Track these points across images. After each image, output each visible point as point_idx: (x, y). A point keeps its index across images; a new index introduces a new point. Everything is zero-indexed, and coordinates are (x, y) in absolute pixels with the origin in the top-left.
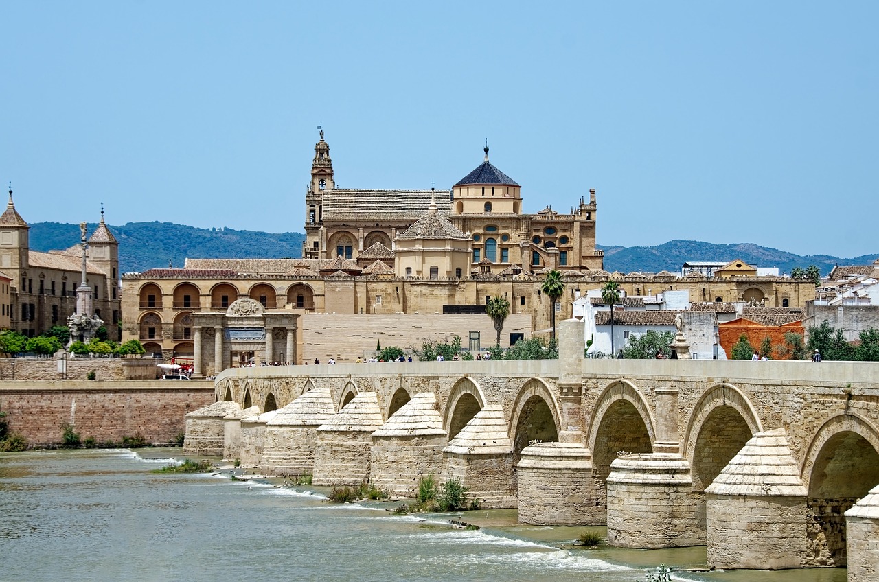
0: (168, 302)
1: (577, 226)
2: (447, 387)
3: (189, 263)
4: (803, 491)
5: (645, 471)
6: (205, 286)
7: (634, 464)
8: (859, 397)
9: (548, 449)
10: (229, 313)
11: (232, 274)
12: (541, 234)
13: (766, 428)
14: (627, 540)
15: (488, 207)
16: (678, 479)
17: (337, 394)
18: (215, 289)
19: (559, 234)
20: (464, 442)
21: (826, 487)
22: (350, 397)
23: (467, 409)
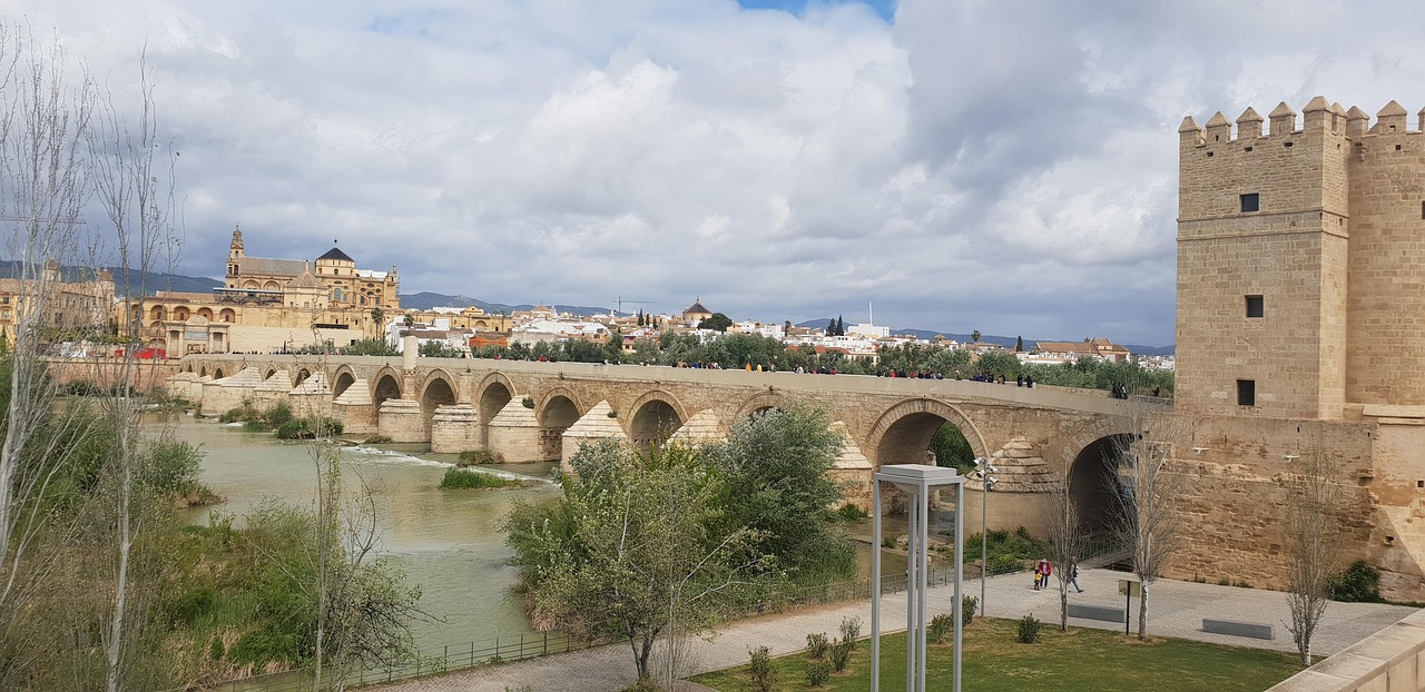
0: (147, 315)
1: (386, 284)
2: (333, 369)
3: (158, 294)
4: (537, 424)
5: (453, 414)
6: (171, 307)
7: (448, 411)
8: (568, 379)
9: (396, 402)
10: (187, 323)
11: (187, 301)
12: (365, 287)
13: (519, 394)
14: (444, 450)
15: (336, 271)
16: (470, 418)
17: (263, 371)
18: (177, 309)
19: (376, 288)
20: (344, 399)
21: (548, 423)
22: (271, 373)
23: (346, 381)
